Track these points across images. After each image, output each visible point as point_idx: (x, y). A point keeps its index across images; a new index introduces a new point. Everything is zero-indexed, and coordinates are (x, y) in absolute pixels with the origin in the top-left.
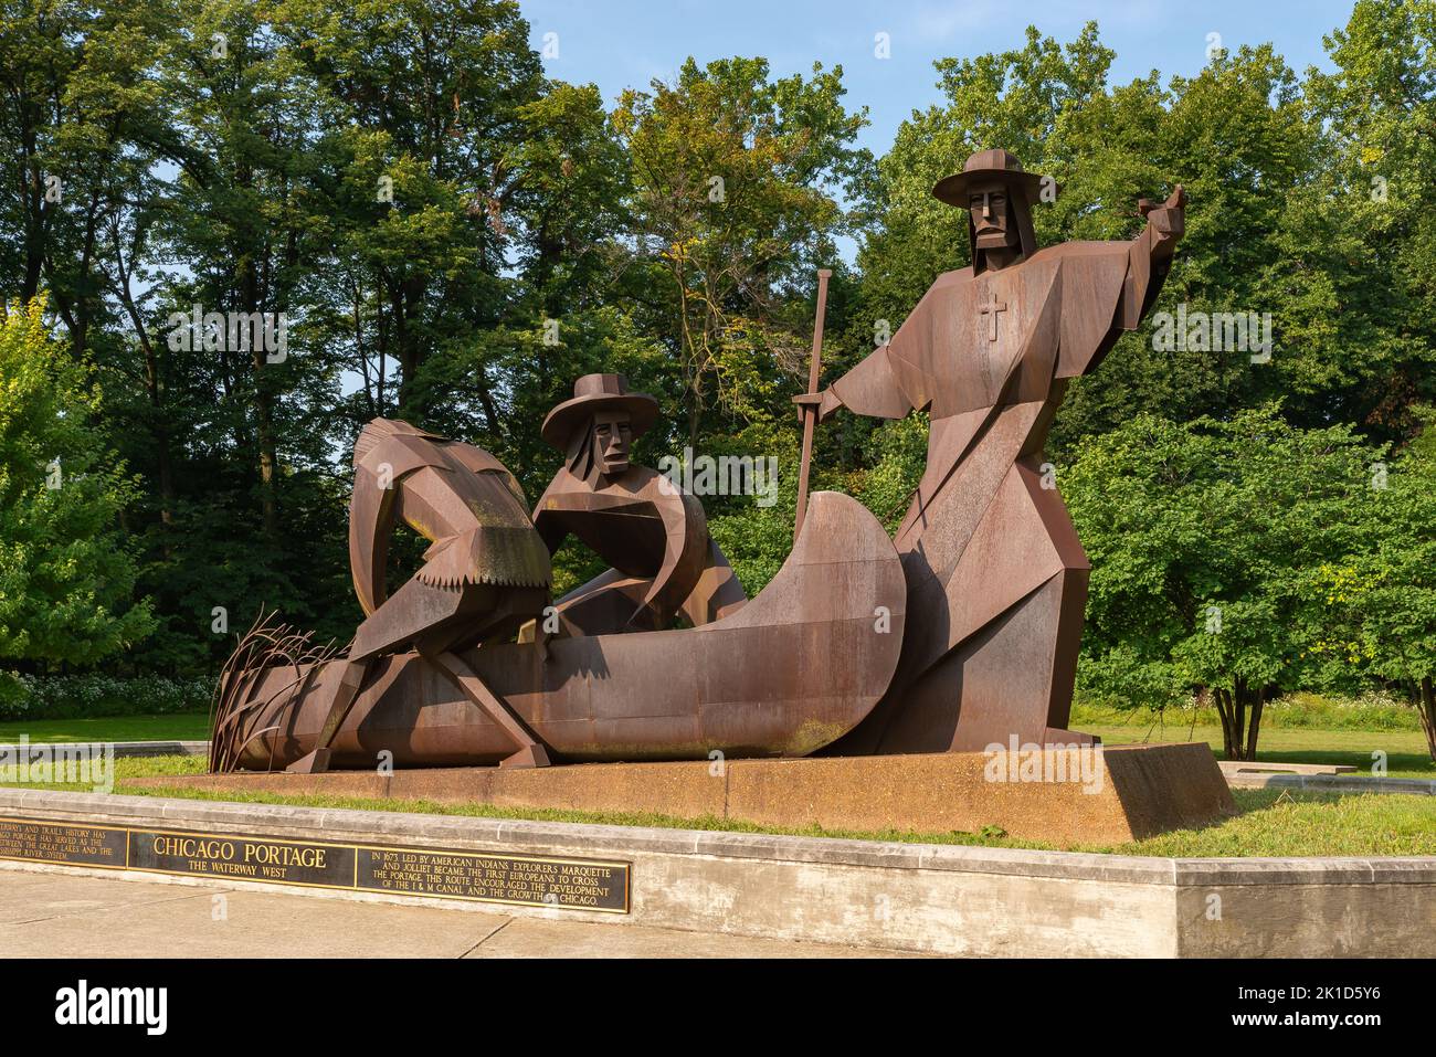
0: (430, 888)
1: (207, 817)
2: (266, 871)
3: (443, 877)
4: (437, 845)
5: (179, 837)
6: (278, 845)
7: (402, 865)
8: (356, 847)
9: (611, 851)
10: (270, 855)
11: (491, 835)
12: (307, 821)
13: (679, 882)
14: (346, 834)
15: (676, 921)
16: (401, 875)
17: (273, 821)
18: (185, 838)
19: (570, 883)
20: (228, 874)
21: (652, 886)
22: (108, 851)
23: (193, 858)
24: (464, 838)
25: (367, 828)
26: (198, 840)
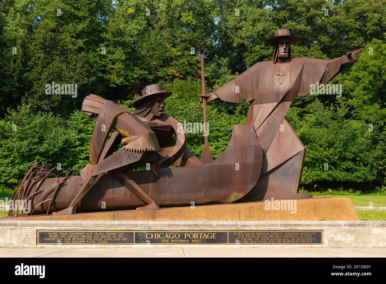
0: (256, 242)
1: (169, 226)
2: (193, 241)
3: (260, 238)
4: (258, 229)
5: (157, 233)
6: (198, 233)
7: (245, 236)
8: (228, 232)
9: (317, 227)
10: (194, 236)
11: (277, 225)
12: (209, 225)
13: (338, 235)
14: (224, 228)
15: (338, 245)
16: (245, 239)
17: (196, 225)
18: (159, 233)
19: (304, 237)
20: (178, 243)
21: (330, 236)
22: (126, 239)
23: (164, 239)
24: (267, 226)
25: (232, 226)
26: (165, 233)
